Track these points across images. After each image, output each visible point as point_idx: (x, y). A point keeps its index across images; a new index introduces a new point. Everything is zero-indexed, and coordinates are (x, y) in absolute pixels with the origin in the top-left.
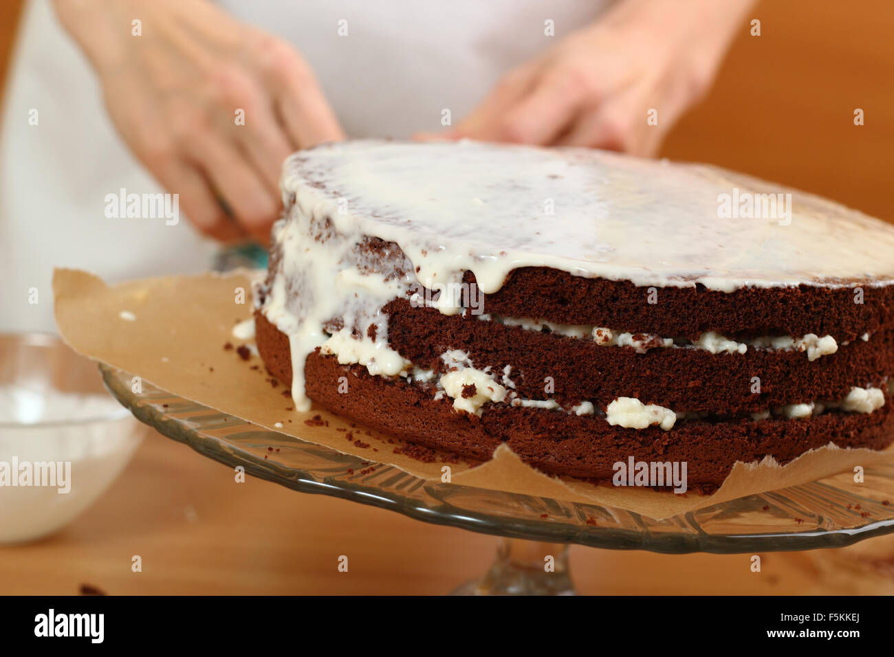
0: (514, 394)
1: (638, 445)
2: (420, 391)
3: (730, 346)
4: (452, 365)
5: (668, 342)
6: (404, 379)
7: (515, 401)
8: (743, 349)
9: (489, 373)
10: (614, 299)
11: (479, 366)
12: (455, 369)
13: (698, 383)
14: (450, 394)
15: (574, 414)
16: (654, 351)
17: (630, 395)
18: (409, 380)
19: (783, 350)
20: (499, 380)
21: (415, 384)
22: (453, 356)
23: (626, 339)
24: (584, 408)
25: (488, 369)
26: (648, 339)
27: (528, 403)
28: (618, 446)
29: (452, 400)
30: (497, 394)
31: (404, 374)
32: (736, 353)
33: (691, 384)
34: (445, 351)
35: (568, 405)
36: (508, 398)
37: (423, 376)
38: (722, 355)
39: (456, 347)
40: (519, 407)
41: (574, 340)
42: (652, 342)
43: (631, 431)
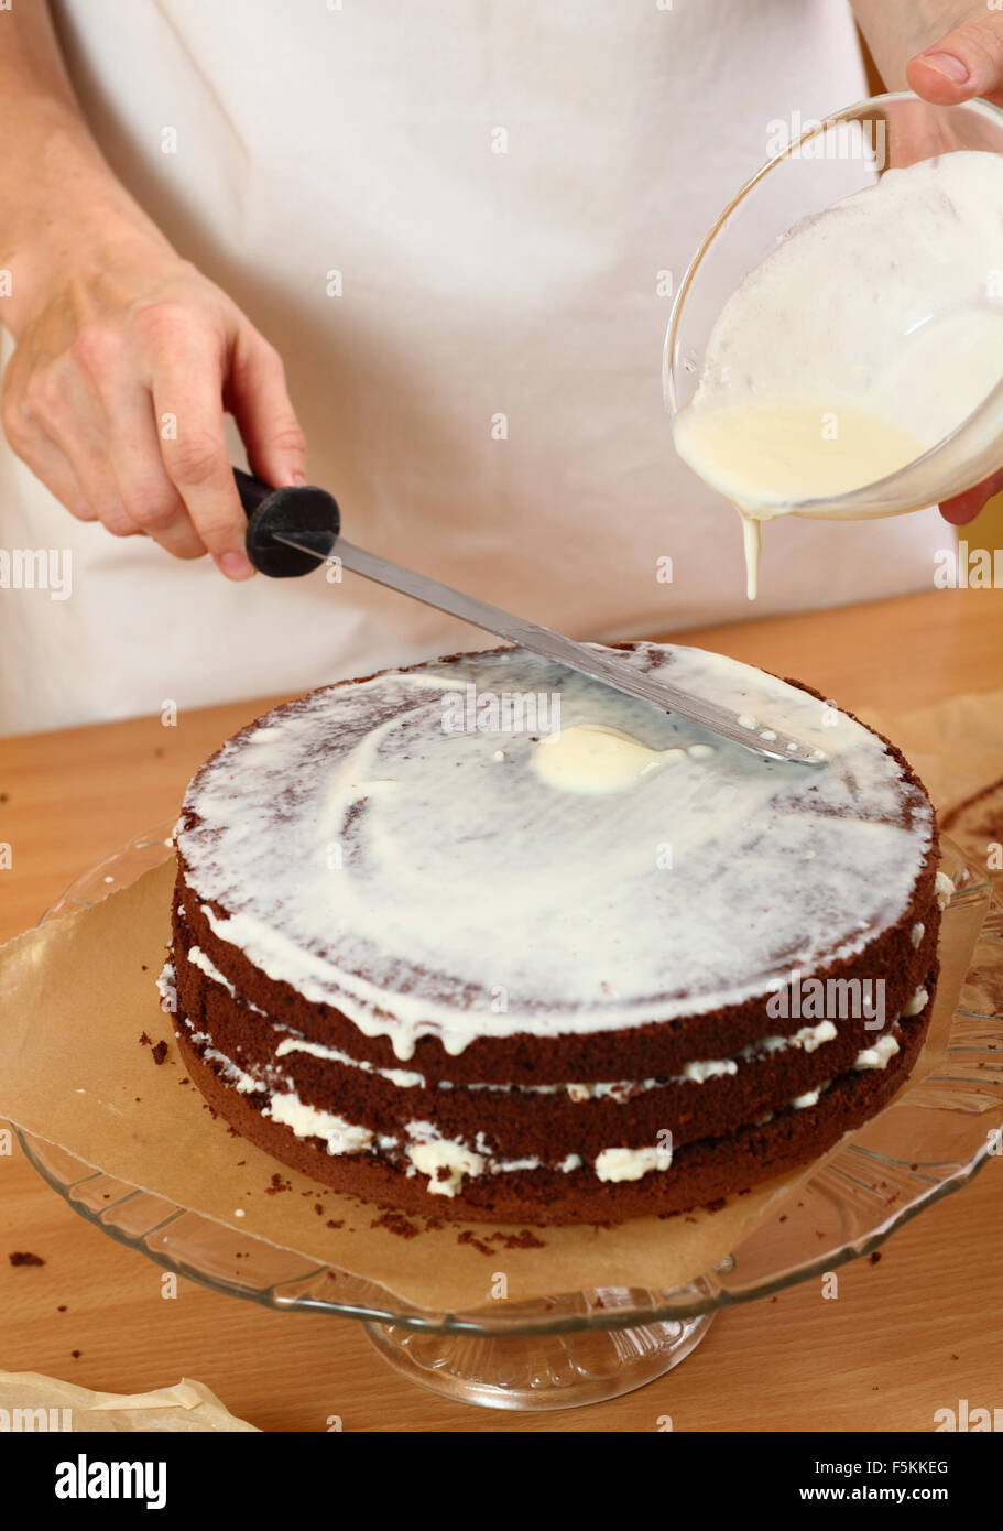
0: (492, 1162)
1: (634, 1193)
2: (389, 1165)
3: (719, 1068)
4: (419, 1138)
5: (650, 1084)
6: (368, 1153)
7: (495, 1168)
8: (732, 1068)
9: (461, 1144)
10: (584, 1057)
11: (449, 1134)
12: (422, 1143)
13: (689, 1116)
14: (424, 1170)
15: (560, 1170)
16: (635, 1099)
17: (618, 1145)
18: (375, 1152)
19: (777, 1051)
20: (473, 1150)
21: (382, 1153)
22: (418, 1128)
23: (603, 1089)
24: (570, 1163)
25: (459, 1139)
26: (628, 1086)
27: (509, 1167)
28: (614, 1198)
29: (428, 1178)
30: (474, 1167)
31: (368, 1146)
32: (726, 1076)
33: (682, 1119)
34: (408, 1122)
35: (552, 1162)
36: (487, 1167)
37: (387, 1142)
38: (710, 1081)
39: (420, 1118)
40: (502, 1173)
41: (548, 1097)
42: (632, 1091)
43: (624, 1184)
